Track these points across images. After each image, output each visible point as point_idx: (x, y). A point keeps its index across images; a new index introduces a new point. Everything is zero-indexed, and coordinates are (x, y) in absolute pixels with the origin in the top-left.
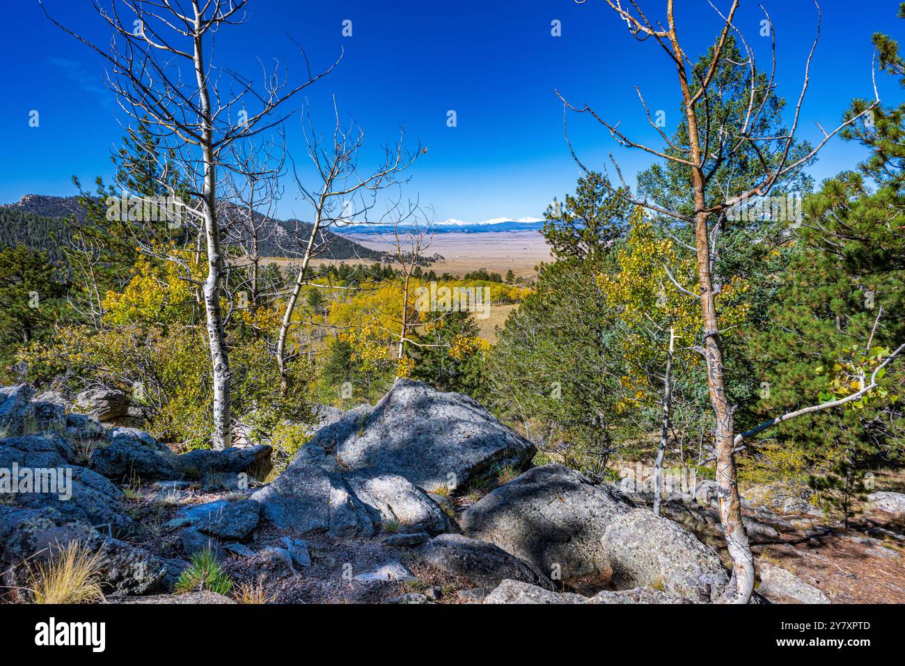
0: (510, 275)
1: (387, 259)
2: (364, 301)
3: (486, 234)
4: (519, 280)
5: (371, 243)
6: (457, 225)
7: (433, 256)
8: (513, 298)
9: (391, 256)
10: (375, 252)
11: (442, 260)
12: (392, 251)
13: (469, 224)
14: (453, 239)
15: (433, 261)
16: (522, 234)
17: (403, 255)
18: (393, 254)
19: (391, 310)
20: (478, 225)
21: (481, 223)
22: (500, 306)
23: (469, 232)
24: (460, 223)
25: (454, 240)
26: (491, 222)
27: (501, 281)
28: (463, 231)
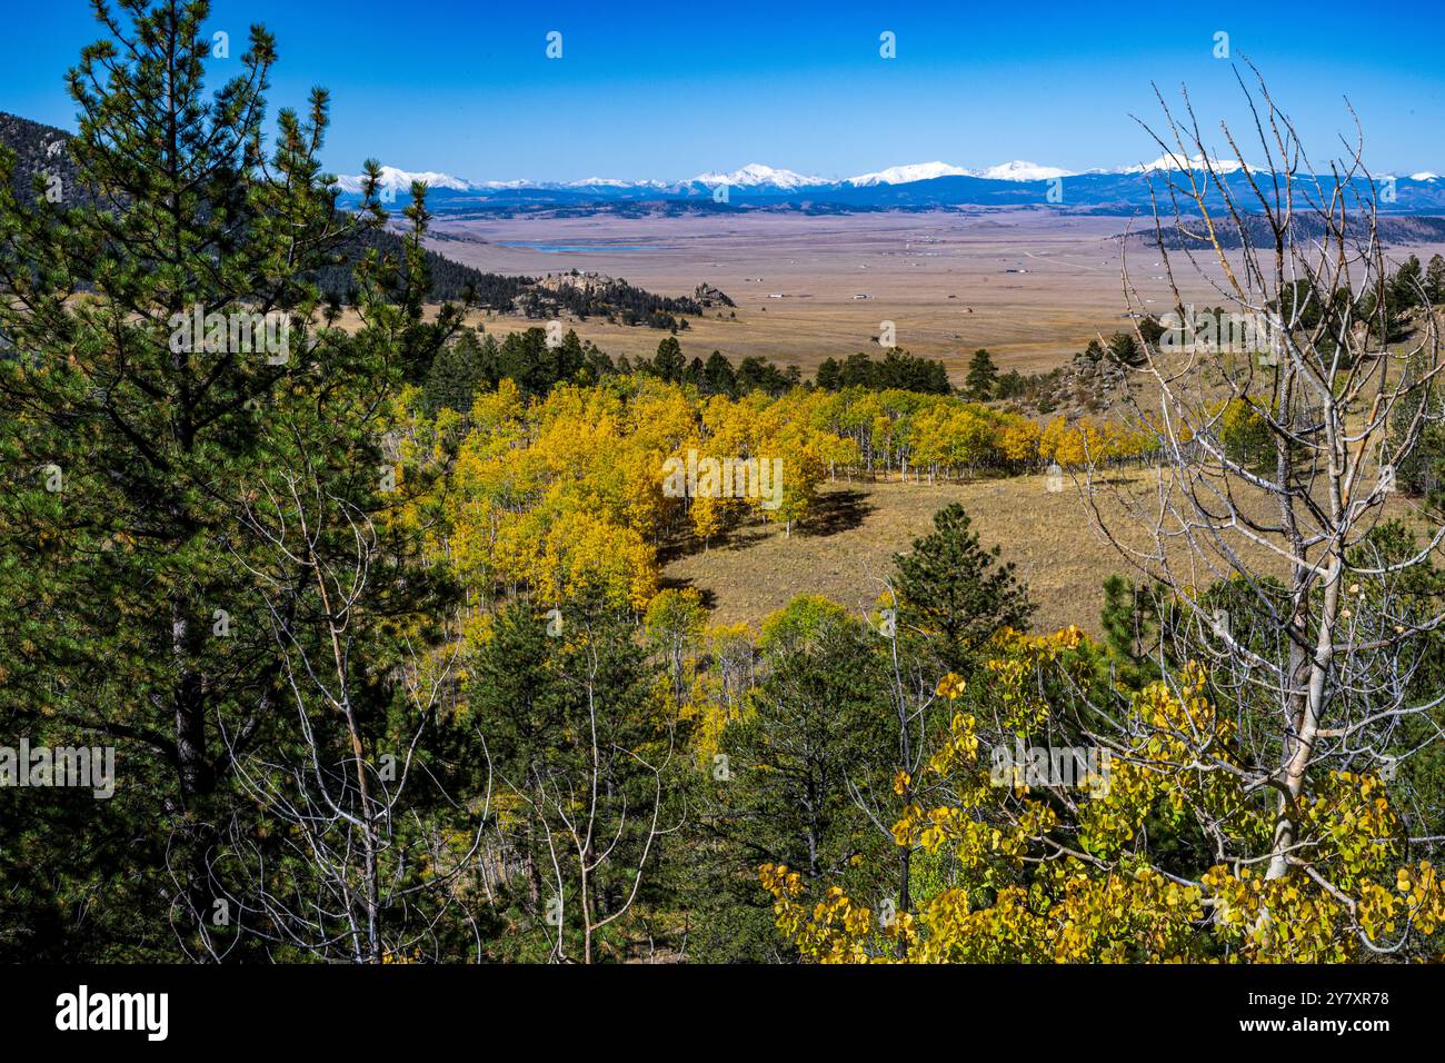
0: (982, 365)
1: (535, 302)
2: (495, 465)
3: (876, 220)
4: (1011, 386)
5: (472, 248)
6: (773, 187)
7: (691, 294)
8: (1016, 452)
9: (547, 293)
10: (491, 280)
11: (726, 310)
12: (548, 272)
13: (817, 181)
14: (760, 233)
15: (694, 310)
16: (1000, 218)
17: (590, 290)
18: (553, 288)
19: (593, 498)
20: (847, 186)
21: (855, 181)
22: (968, 481)
23: (815, 211)
24: (783, 179)
25: (765, 238)
26: (892, 176)
27: (945, 389)
28: (796, 208)
